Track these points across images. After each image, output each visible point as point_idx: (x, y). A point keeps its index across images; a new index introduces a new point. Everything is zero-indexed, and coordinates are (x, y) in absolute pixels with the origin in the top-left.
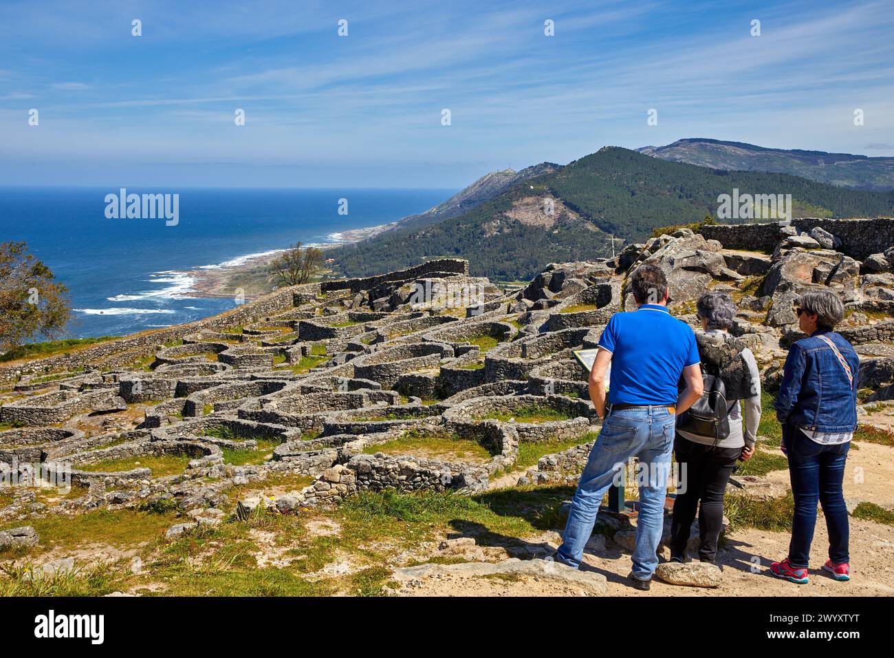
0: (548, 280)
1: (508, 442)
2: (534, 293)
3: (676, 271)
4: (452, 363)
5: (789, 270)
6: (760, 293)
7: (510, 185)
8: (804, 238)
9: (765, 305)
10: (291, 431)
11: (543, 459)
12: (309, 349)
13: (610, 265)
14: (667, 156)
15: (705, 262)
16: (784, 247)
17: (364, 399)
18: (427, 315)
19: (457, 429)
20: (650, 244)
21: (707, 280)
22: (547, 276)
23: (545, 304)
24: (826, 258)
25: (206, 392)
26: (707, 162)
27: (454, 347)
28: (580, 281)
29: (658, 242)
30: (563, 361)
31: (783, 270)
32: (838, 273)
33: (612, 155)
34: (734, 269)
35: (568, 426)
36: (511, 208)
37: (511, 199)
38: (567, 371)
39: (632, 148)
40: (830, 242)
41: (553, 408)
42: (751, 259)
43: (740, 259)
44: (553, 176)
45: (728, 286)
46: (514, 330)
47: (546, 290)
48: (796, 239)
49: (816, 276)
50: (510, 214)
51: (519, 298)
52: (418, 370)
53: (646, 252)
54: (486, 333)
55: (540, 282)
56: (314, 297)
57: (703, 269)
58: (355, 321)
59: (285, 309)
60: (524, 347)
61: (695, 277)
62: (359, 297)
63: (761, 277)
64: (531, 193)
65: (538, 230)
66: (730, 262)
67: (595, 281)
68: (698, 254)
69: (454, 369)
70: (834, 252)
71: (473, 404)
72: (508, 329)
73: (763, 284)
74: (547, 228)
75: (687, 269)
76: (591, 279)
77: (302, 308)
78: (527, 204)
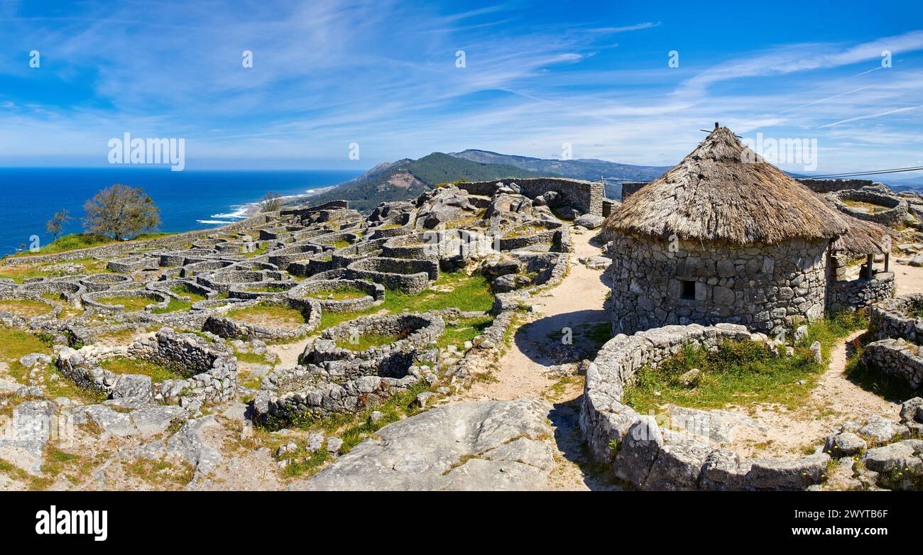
0: (381, 211)
1: (314, 314)
2: (374, 218)
3: (443, 206)
4: (317, 257)
5: (499, 205)
6: (485, 218)
7: (390, 168)
8: (507, 189)
9: (486, 224)
10: (213, 293)
11: (325, 331)
12: (260, 245)
13: (413, 203)
14: (461, 157)
15: (458, 201)
16: (497, 193)
17: (263, 276)
18: (322, 229)
19: (290, 302)
20: (433, 192)
21: (460, 211)
22: (381, 209)
23: (377, 224)
24: (517, 199)
25: (194, 265)
26: (478, 160)
27: (322, 247)
28: (397, 212)
29: (436, 191)
30: (370, 258)
31: (495, 205)
32: (522, 206)
33: (437, 156)
34: (473, 204)
35: (359, 302)
36: (390, 179)
37: (390, 175)
38: (372, 264)
39: (446, 153)
40: (519, 190)
41: (358, 288)
42: (482, 200)
43: (476, 199)
44: (409, 165)
45: (470, 214)
46: (358, 238)
47: (380, 216)
48: (503, 189)
49: (512, 208)
50: (390, 182)
51: (366, 221)
52: (300, 259)
53: (430, 196)
54: (344, 240)
55: (377, 212)
56: (276, 218)
57: (457, 205)
58: (289, 231)
59: (262, 223)
60: (357, 248)
61: (453, 209)
62: (296, 219)
63: (486, 209)
64: (399, 172)
65: (402, 189)
66: (472, 201)
67: (405, 211)
68: (455, 197)
69: (317, 260)
70: (521, 196)
71: (309, 285)
72: (355, 237)
73: (487, 212)
74: (407, 188)
75: (449, 205)
76: (403, 210)
77: (270, 223)
78: (398, 177)
